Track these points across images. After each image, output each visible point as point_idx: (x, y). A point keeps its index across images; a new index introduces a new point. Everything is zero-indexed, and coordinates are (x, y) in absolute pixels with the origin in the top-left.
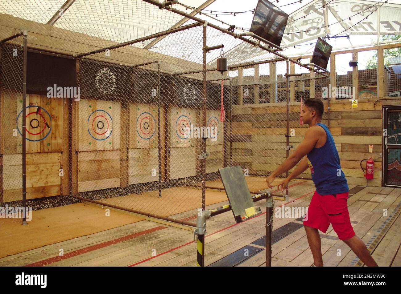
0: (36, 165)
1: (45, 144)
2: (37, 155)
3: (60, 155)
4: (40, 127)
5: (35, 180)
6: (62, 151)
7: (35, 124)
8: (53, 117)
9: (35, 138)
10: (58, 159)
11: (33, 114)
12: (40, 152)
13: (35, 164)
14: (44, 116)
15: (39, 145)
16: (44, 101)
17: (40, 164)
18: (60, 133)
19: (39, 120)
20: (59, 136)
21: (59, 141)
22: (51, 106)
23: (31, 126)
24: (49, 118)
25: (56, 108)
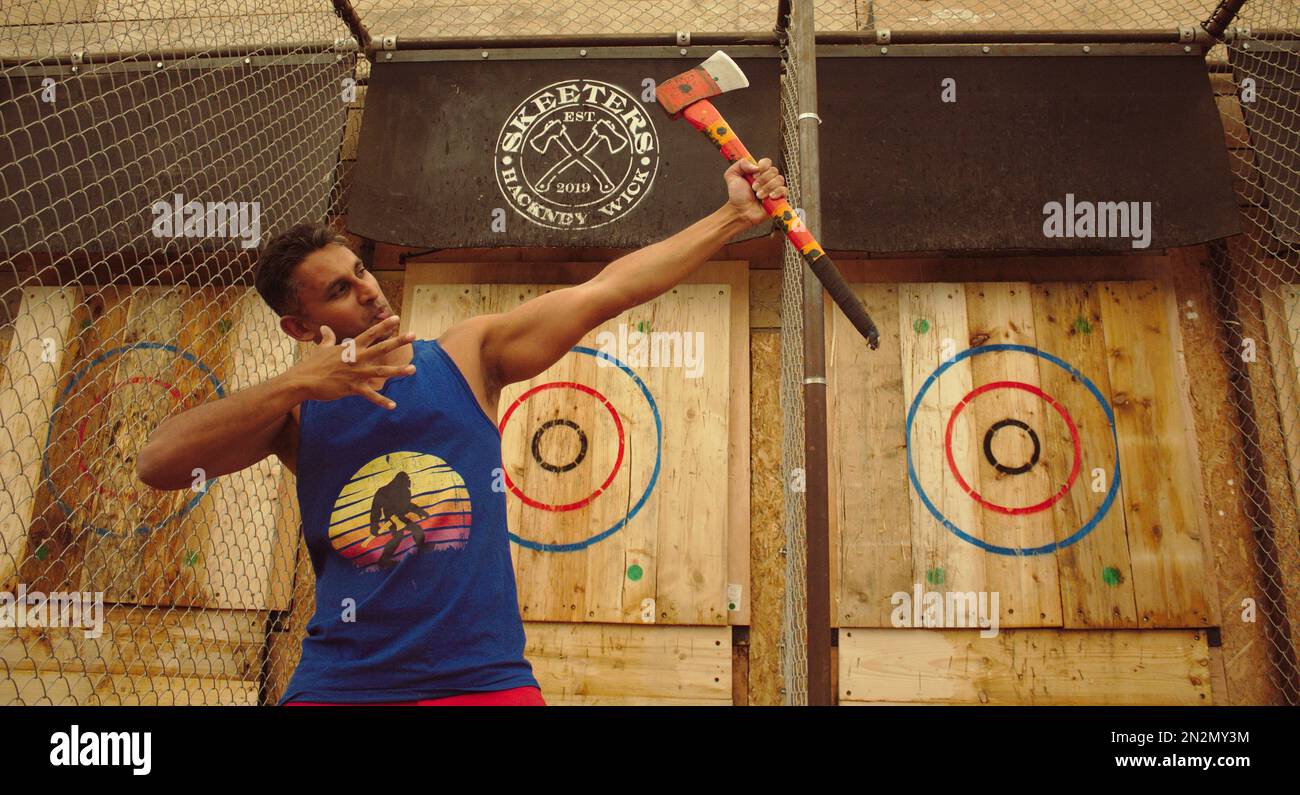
1: (1090, 580)
2: (1045, 641)
3: (1201, 649)
4: (1046, 464)
6: (1216, 621)
7: (1012, 447)
8: (1126, 407)
9: (1020, 533)
10: (1195, 682)
11: (997, 391)
12: (1058, 623)
14: (1065, 403)
15: (1049, 579)
16: (1058, 318)
18: (1185, 502)
19: (1035, 426)
20: (1181, 526)
21: (1184, 554)
22: (1103, 342)
23: (991, 460)
24: (1096, 414)
25: (1138, 351)
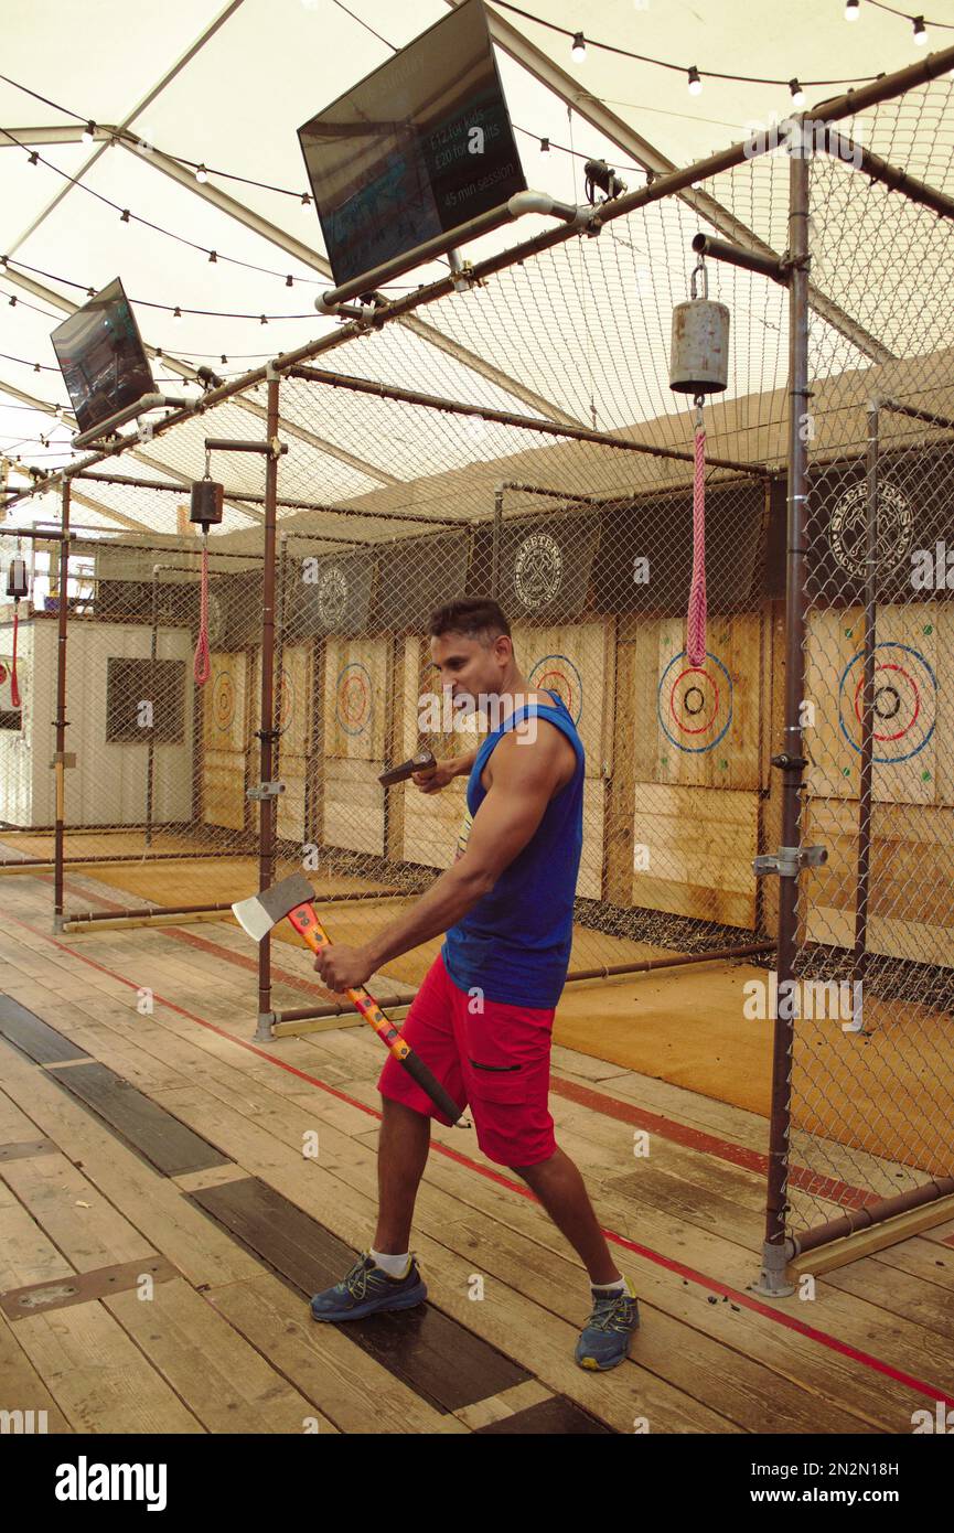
0: (696, 823)
1: (716, 765)
2: (701, 792)
3: (757, 800)
4: (704, 710)
5: (694, 865)
7: (694, 702)
8: (736, 681)
9: (695, 742)
10: (752, 814)
11: (690, 674)
12: (704, 784)
13: (695, 818)
14: (715, 679)
15: (701, 764)
16: (715, 634)
17: (708, 820)
18: (755, 729)
19: (703, 690)
20: (752, 741)
21: (752, 755)
22: (731, 647)
23: (686, 707)
24: (726, 685)
25: (746, 650)
